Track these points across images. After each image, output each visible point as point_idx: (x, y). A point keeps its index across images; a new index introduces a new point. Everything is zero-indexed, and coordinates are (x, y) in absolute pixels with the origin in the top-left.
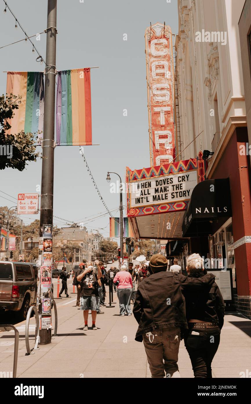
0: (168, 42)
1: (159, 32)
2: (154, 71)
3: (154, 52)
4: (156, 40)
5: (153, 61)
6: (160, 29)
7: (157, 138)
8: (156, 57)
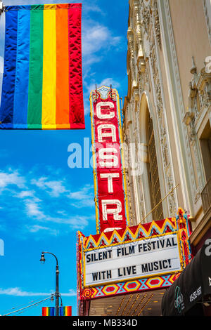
0: (115, 106)
1: (104, 95)
2: (101, 135)
3: (100, 115)
4: (102, 103)
5: (99, 124)
6: (106, 92)
7: (104, 208)
8: (102, 120)
